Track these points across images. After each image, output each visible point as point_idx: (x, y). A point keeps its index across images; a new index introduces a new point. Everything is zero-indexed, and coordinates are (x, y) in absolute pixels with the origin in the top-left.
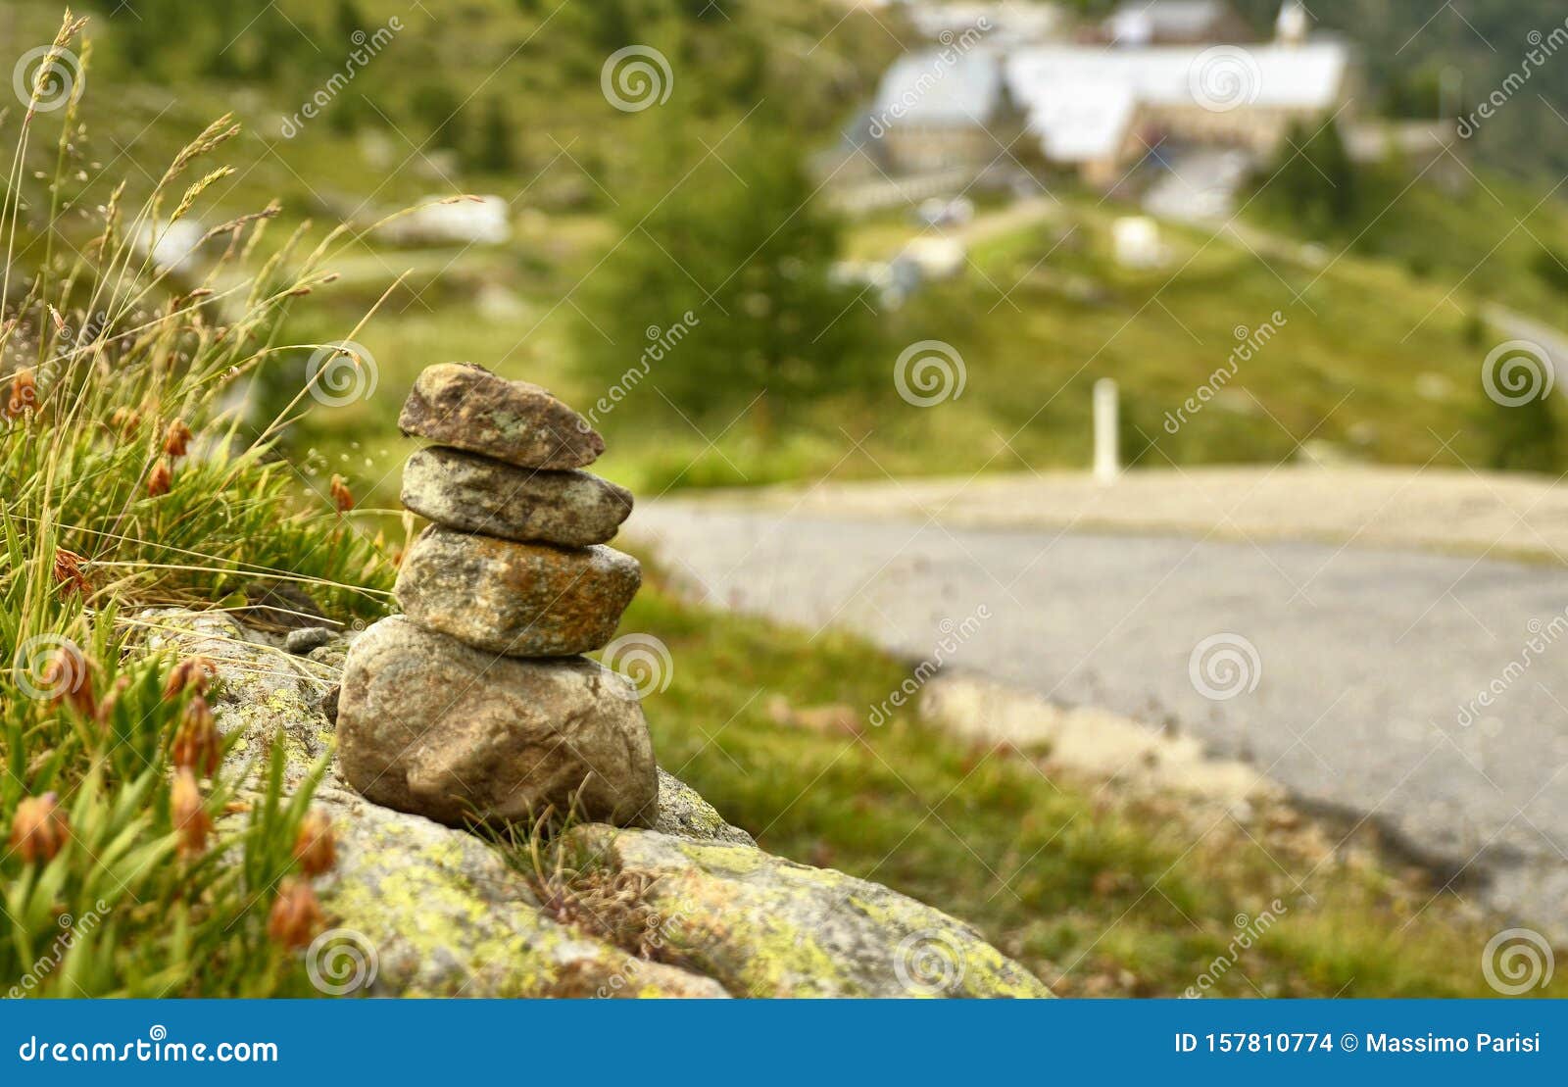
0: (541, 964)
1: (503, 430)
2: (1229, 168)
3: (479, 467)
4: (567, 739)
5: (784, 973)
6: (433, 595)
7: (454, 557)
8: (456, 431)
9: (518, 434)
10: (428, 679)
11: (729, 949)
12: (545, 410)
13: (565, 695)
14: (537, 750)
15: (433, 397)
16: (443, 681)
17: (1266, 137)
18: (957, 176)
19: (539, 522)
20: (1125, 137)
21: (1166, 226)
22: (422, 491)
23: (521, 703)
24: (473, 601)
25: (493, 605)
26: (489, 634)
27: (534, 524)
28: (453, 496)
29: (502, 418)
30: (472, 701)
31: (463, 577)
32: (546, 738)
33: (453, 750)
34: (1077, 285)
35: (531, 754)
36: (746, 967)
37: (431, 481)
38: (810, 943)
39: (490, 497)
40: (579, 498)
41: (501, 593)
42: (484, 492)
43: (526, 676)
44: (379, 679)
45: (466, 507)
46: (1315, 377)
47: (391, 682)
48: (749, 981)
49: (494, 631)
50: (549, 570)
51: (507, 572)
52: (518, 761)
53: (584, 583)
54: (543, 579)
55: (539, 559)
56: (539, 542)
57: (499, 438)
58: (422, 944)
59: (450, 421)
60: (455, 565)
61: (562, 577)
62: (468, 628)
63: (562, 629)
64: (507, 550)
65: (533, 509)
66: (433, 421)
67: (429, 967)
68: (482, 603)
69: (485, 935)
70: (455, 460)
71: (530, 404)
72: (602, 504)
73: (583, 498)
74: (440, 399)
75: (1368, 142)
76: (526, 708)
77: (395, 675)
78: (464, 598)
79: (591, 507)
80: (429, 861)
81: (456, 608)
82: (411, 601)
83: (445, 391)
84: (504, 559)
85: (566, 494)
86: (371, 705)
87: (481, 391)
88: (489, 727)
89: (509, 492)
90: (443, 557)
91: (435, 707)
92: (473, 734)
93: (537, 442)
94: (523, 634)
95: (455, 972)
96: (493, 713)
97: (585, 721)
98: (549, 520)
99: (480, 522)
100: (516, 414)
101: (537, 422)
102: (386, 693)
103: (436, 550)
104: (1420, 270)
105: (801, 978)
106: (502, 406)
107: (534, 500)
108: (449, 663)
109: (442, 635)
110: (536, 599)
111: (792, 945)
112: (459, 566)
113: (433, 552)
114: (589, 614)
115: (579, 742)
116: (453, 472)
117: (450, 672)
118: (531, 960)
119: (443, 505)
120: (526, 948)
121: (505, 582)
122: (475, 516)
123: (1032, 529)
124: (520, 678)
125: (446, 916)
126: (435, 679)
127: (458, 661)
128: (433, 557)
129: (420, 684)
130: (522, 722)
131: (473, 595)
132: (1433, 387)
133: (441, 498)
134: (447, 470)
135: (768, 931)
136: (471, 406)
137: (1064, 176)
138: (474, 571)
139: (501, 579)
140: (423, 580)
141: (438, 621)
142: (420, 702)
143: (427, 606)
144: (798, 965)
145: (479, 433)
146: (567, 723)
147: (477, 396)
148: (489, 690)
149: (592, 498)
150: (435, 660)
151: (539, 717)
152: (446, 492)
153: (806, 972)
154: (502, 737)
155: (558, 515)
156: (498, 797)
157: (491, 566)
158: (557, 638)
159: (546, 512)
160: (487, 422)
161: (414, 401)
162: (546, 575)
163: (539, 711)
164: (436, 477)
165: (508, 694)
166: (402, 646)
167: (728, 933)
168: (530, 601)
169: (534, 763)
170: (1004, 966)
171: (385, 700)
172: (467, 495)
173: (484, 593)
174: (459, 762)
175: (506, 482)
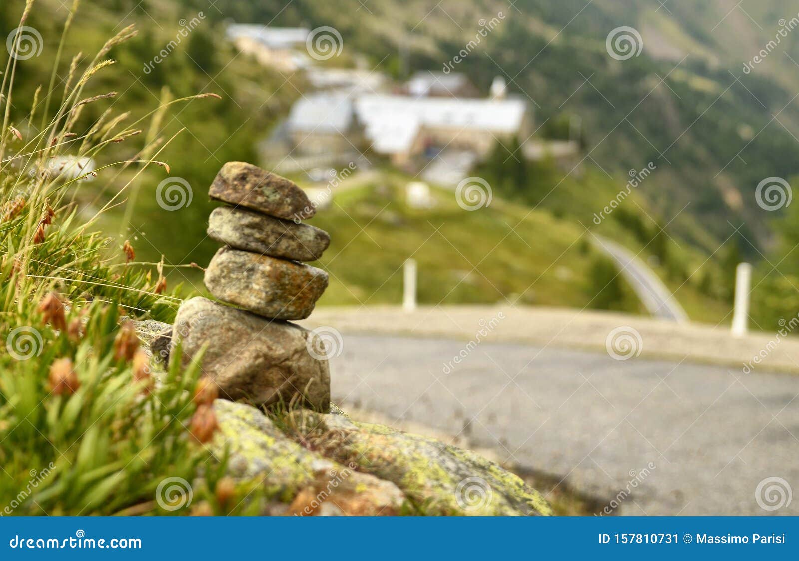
0: (306, 469)
1: (268, 197)
2: (466, 160)
3: (254, 216)
4: (293, 364)
5: (427, 480)
6: (228, 283)
7: (240, 263)
8: (243, 196)
9: (276, 200)
10: (222, 328)
11: (396, 468)
12: (289, 188)
13: (293, 340)
14: (277, 368)
15: (231, 178)
16: (230, 329)
17: (485, 146)
18: (329, 158)
19: (284, 247)
20: (415, 141)
21: (434, 188)
22: (221, 228)
23: (270, 343)
24: (250, 286)
25: (262, 288)
26: (259, 303)
27: (281, 248)
28: (239, 231)
29: (267, 191)
30: (244, 341)
31: (245, 273)
32: (282, 362)
33: (235, 366)
34: (388, 215)
35: (273, 371)
36: (404, 477)
37: (226, 223)
38: (436, 466)
39: (259, 232)
40: (304, 236)
41: (266, 282)
42: (256, 230)
43: (272, 329)
44: (196, 327)
45: (246, 237)
46: (506, 266)
47: (202, 329)
48: (407, 484)
49: (262, 302)
50: (289, 272)
51: (270, 271)
52: (267, 374)
53: (305, 281)
54: (286, 276)
55: (285, 266)
56: (283, 258)
57: (266, 201)
58: (247, 455)
59: (240, 191)
60: (241, 267)
61: (296, 276)
62: (248, 300)
63: (294, 304)
64: (269, 261)
65: (280, 240)
66: (230, 191)
67: (253, 467)
68: (256, 287)
69: (276, 454)
70: (240, 212)
71: (283, 184)
72: (315, 240)
73: (306, 236)
74: (235, 179)
75: (535, 150)
76: (272, 346)
77: (204, 325)
78: (245, 284)
79: (310, 241)
80: (238, 417)
81: (241, 290)
82: (217, 285)
83: (238, 175)
84: (268, 264)
85: (298, 233)
86: (190, 341)
87: (257, 176)
88: (254, 354)
89: (270, 230)
90: (235, 262)
91: (225, 343)
92: (246, 358)
93: (285, 205)
94: (276, 305)
95: (267, 470)
96: (256, 347)
97: (302, 354)
98: (289, 247)
99: (253, 245)
100: (275, 189)
101: (285, 194)
102: (199, 335)
103: (231, 259)
104: (559, 215)
105: (435, 483)
106: (268, 184)
107: (282, 236)
108: (233, 320)
109: (231, 305)
110: (282, 286)
111: (428, 466)
112: (243, 267)
113: (229, 260)
114: (307, 297)
115: (299, 366)
116: (239, 219)
117: (234, 325)
118: (300, 467)
119: (234, 235)
120: (297, 461)
121: (269, 276)
122: (250, 242)
123: (373, 334)
124: (269, 330)
125: (256, 443)
126: (225, 329)
127: (237, 319)
128: (229, 262)
129: (217, 331)
130: (271, 353)
131: (250, 283)
132: (564, 273)
133: (233, 232)
134: (236, 217)
135: (414, 459)
136: (252, 183)
137: (382, 161)
138: (252, 270)
139: (266, 274)
140: (224, 274)
141: (232, 296)
142: (217, 340)
143: (225, 288)
144: (433, 476)
145: (255, 198)
146: (293, 355)
147: (255, 179)
148: (255, 335)
149: (310, 236)
150: (225, 318)
151: (279, 351)
152: (236, 229)
153: (438, 479)
154: (260, 360)
155: (293, 244)
156: (255, 392)
157: (261, 268)
158: (291, 309)
159: (287, 242)
160: (259, 192)
161: (219, 181)
162: (288, 275)
163: (279, 347)
164: (230, 221)
165: (263, 338)
166: (208, 310)
167: (394, 460)
168: (280, 287)
169: (274, 375)
170: (524, 485)
171: (198, 339)
172: (247, 231)
173: (257, 282)
174: (238, 372)
175: (268, 225)
